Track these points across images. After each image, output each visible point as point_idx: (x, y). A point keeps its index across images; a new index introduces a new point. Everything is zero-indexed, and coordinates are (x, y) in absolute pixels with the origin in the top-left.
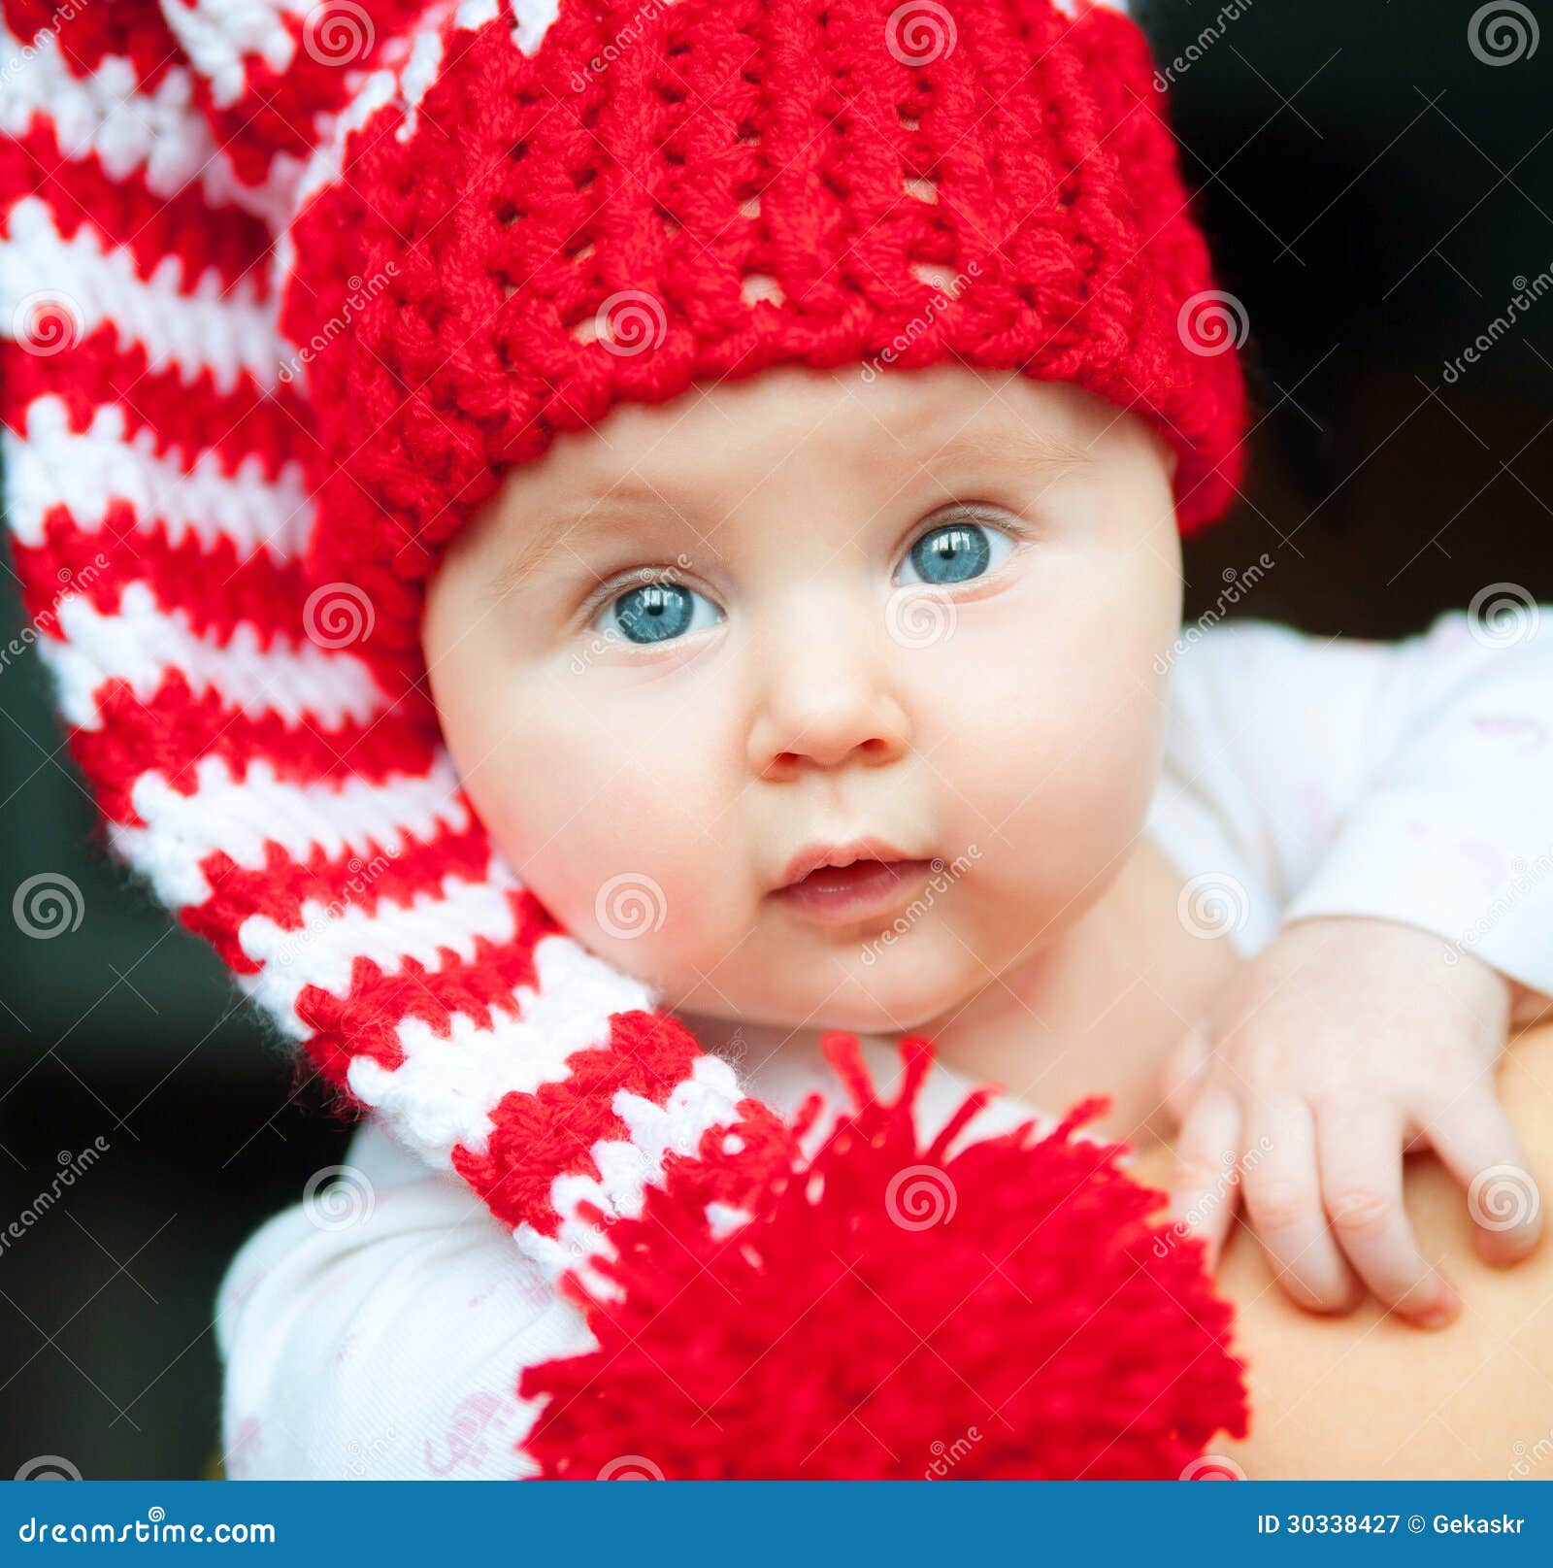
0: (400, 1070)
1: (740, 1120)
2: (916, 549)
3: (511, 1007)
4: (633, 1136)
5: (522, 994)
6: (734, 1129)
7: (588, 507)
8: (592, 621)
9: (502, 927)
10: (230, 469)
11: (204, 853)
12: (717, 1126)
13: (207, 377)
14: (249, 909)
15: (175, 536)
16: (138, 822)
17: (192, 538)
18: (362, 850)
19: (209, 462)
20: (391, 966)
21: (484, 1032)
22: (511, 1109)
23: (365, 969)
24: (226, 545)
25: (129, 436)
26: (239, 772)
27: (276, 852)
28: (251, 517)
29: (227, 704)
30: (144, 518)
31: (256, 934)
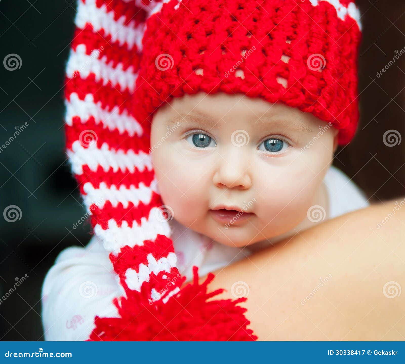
0: (106, 231)
1: (169, 272)
2: (266, 142)
3: (139, 222)
4: (149, 265)
5: (143, 220)
6: (167, 274)
7: (189, 113)
8: (186, 137)
9: (147, 200)
10: (125, 69)
11: (84, 163)
12: (164, 271)
13: (126, 45)
14: (88, 180)
15: (105, 82)
16: (72, 151)
17: (110, 83)
18: (123, 170)
19: (120, 66)
20: (115, 204)
21: (129, 228)
22: (126, 249)
23: (108, 204)
24: (118, 86)
25: (100, 58)
26: (99, 146)
27: (100, 168)
28: (127, 82)
29: (105, 127)
30: (98, 78)
31: (88, 187)
